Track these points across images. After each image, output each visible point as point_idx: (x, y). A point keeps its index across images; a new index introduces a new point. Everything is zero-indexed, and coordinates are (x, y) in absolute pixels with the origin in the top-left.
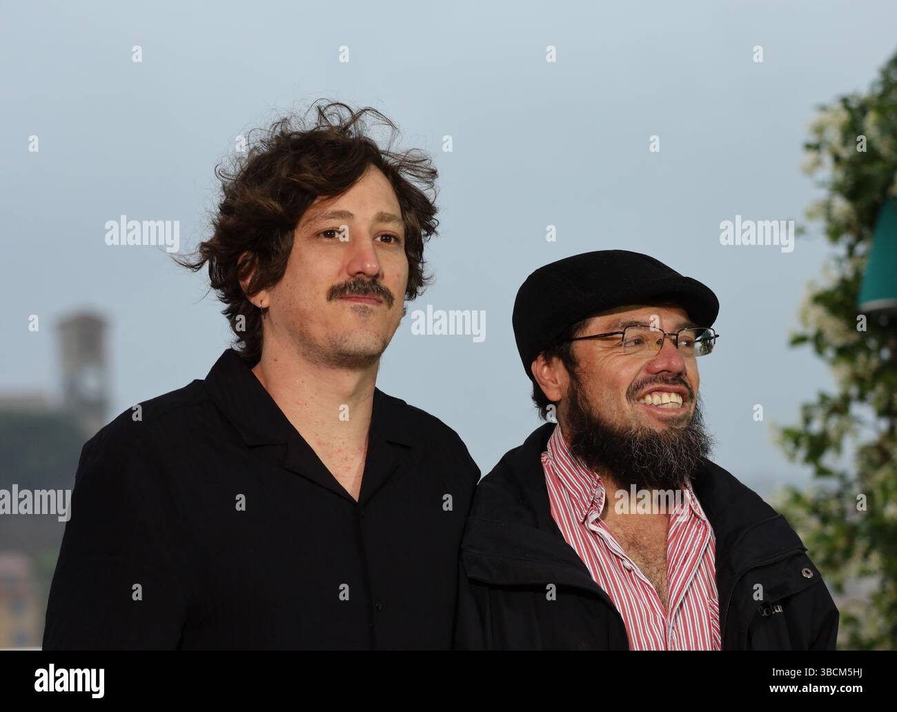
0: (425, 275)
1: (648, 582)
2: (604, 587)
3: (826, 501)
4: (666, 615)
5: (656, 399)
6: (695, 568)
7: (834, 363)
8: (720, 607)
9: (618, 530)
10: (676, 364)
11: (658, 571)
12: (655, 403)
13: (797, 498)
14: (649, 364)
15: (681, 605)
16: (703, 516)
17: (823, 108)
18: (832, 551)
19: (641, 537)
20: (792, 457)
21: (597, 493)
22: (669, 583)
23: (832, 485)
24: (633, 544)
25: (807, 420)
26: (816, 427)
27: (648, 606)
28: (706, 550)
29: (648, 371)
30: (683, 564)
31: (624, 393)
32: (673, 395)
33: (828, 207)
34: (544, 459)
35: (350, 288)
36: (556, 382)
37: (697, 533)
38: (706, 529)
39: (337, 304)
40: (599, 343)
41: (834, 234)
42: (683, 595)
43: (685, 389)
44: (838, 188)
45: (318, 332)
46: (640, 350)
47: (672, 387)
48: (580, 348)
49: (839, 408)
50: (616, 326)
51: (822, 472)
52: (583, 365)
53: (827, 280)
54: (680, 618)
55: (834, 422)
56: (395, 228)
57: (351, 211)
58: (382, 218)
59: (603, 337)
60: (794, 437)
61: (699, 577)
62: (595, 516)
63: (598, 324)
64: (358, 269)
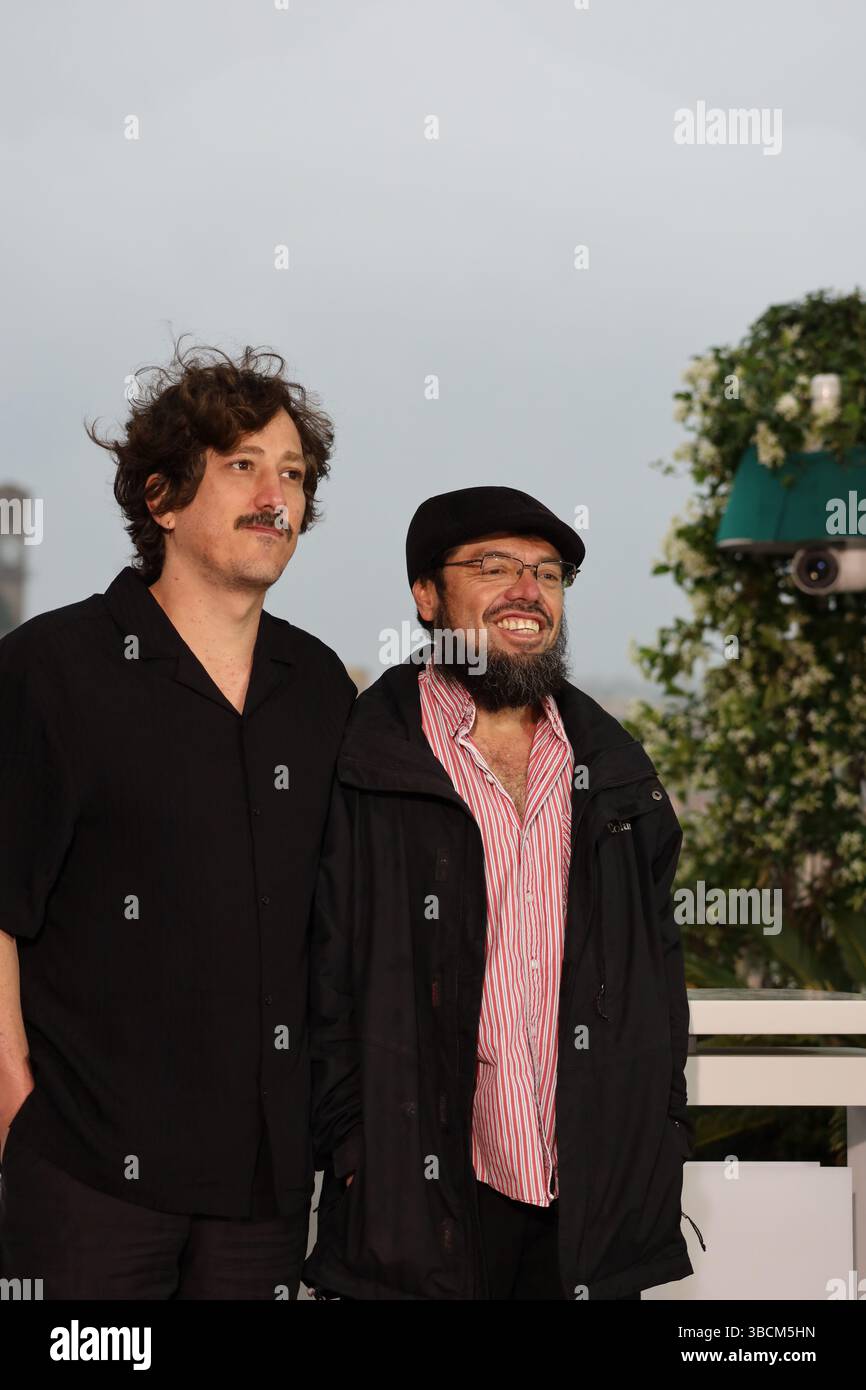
0: (317, 513)
1: (507, 795)
2: (466, 800)
3: (674, 717)
4: (521, 827)
5: (512, 624)
6: (553, 785)
7: (692, 593)
8: (572, 822)
9: (485, 747)
10: (532, 595)
11: (518, 786)
12: (511, 628)
13: (648, 712)
14: (508, 591)
15: (537, 817)
16: (565, 738)
17: (698, 358)
18: (678, 764)
19: (506, 754)
20: (648, 675)
21: (468, 710)
22: (527, 798)
23: (682, 703)
24: (496, 760)
25: (664, 643)
26: (671, 649)
27: (506, 818)
28: (564, 769)
29: (506, 597)
30: (541, 781)
31: (481, 616)
32: (529, 622)
33: (695, 450)
34: (421, 677)
35: (257, 518)
36: (429, 603)
37: (557, 753)
38: (566, 750)
39: (243, 534)
40: (465, 569)
41: (700, 476)
42: (539, 807)
43: (542, 617)
44: (706, 433)
45: (221, 556)
46: (501, 579)
47: (528, 614)
48: (450, 573)
49: (693, 634)
50: (480, 555)
51: (673, 691)
52: (450, 589)
53: (690, 516)
54: (535, 829)
55: (687, 645)
56: (299, 465)
57: (263, 448)
58: (289, 456)
59: (467, 564)
60: (651, 657)
61: (556, 792)
62: (465, 731)
63: (465, 552)
64: (266, 502)
